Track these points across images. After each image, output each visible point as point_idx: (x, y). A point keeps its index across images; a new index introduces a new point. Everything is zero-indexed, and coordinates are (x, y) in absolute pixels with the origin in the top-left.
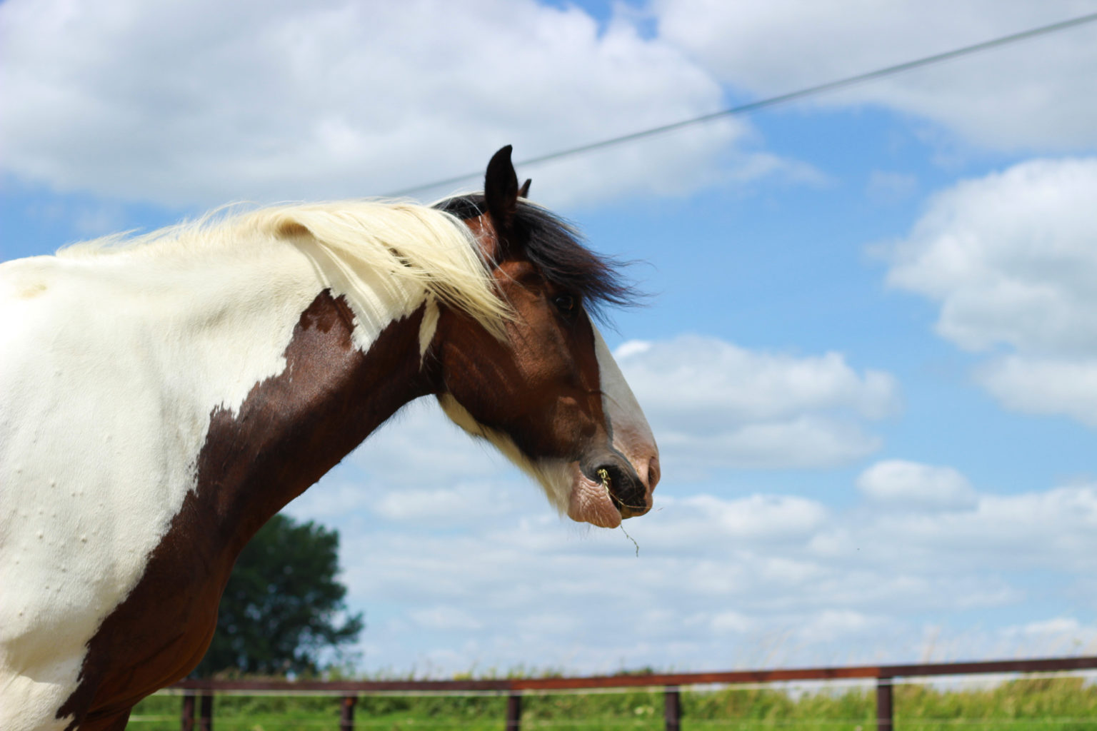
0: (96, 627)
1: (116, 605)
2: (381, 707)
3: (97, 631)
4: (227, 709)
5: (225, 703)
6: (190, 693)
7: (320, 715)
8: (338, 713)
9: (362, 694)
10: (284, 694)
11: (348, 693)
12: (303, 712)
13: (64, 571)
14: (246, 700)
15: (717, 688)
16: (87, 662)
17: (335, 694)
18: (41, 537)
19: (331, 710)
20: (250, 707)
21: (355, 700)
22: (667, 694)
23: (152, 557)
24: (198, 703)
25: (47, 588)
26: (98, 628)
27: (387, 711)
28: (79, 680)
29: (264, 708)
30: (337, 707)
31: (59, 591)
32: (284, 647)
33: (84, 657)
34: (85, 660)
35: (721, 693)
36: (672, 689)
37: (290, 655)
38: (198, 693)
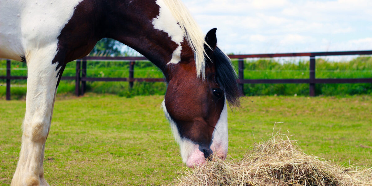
0: (59, 33)
1: (65, 25)
2: (142, 65)
3: (60, 34)
4: (91, 66)
5: (91, 64)
6: (79, 60)
7: (122, 68)
8: (128, 67)
9: (136, 61)
10: (110, 61)
11: (132, 61)
12: (116, 67)
13: (45, 14)
14: (97, 63)
15: (256, 59)
16: (59, 44)
17: (127, 61)
18: (37, 3)
19: (126, 66)
20: (99, 65)
21: (134, 63)
22: (239, 61)
23: (75, 9)
24: (81, 64)
25: (40, 20)
26: (60, 33)
27: (145, 67)
28: (57, 50)
29: (103, 66)
30: (128, 65)
31: (44, 21)
32: (110, 45)
33: (58, 43)
34: (58, 44)
35: (257, 61)
36: (241, 60)
37: (112, 48)
38: (82, 61)
